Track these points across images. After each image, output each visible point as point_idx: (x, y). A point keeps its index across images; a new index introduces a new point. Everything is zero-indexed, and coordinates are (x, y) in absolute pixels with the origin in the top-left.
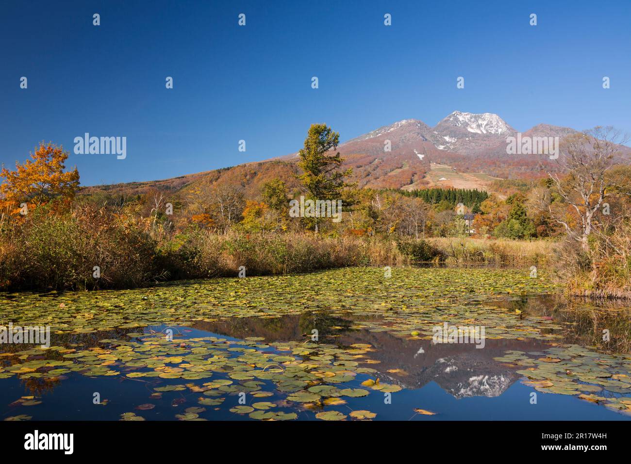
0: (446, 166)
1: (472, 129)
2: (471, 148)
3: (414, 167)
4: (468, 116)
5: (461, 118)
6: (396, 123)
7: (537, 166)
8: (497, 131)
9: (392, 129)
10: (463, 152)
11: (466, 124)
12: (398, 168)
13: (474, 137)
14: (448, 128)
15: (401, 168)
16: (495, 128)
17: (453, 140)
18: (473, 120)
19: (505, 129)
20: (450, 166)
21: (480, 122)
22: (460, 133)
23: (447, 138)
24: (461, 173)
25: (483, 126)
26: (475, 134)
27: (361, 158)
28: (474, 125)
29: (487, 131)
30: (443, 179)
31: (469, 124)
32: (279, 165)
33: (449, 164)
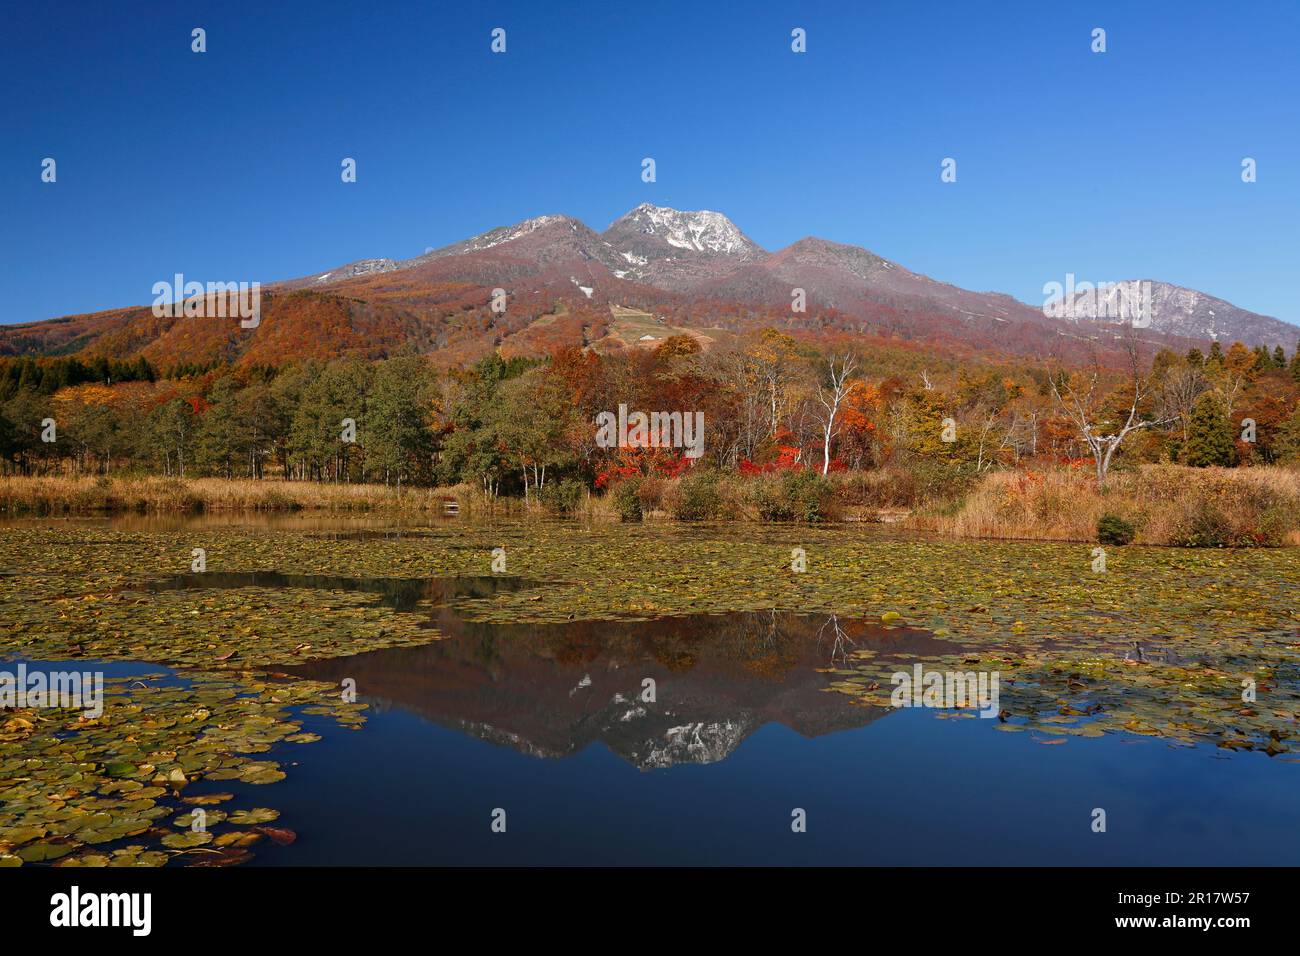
0: (640, 313)
1: (677, 241)
2: (679, 278)
3: (580, 312)
4: (669, 215)
5: (654, 218)
6: (527, 222)
7: (817, 318)
8: (724, 247)
9: (518, 234)
10: (662, 285)
11: (664, 231)
12: (546, 313)
13: (680, 257)
14: (628, 237)
15: (552, 313)
16: (720, 241)
17: (642, 262)
18: (678, 222)
19: (738, 243)
20: (648, 312)
21: (692, 227)
22: (654, 247)
23: (628, 257)
24: (675, 328)
25: (698, 236)
26: (684, 250)
27: (466, 290)
28: (680, 234)
29: (705, 245)
30: (648, 337)
31: (669, 231)
32: (310, 300)
33: (646, 309)
